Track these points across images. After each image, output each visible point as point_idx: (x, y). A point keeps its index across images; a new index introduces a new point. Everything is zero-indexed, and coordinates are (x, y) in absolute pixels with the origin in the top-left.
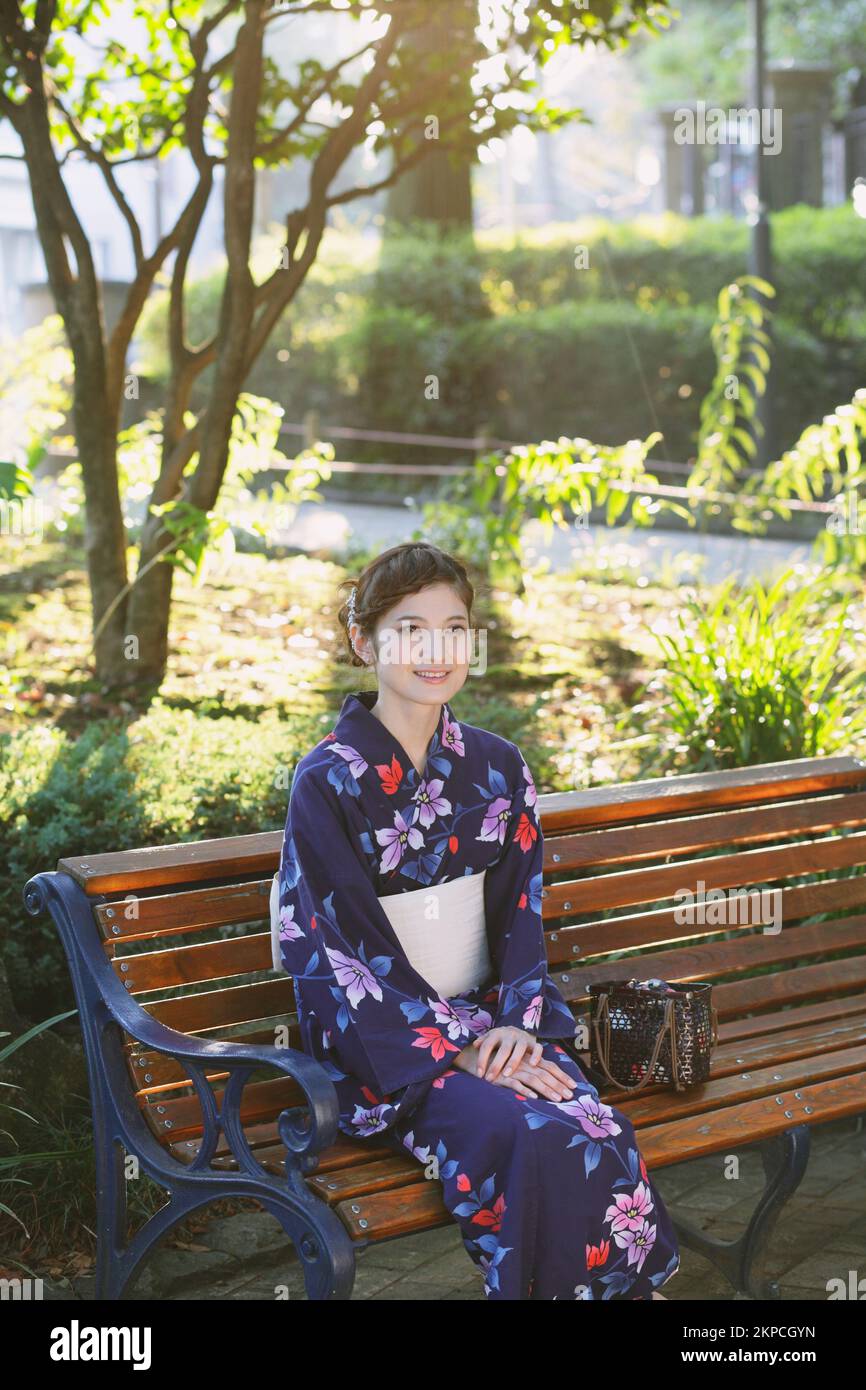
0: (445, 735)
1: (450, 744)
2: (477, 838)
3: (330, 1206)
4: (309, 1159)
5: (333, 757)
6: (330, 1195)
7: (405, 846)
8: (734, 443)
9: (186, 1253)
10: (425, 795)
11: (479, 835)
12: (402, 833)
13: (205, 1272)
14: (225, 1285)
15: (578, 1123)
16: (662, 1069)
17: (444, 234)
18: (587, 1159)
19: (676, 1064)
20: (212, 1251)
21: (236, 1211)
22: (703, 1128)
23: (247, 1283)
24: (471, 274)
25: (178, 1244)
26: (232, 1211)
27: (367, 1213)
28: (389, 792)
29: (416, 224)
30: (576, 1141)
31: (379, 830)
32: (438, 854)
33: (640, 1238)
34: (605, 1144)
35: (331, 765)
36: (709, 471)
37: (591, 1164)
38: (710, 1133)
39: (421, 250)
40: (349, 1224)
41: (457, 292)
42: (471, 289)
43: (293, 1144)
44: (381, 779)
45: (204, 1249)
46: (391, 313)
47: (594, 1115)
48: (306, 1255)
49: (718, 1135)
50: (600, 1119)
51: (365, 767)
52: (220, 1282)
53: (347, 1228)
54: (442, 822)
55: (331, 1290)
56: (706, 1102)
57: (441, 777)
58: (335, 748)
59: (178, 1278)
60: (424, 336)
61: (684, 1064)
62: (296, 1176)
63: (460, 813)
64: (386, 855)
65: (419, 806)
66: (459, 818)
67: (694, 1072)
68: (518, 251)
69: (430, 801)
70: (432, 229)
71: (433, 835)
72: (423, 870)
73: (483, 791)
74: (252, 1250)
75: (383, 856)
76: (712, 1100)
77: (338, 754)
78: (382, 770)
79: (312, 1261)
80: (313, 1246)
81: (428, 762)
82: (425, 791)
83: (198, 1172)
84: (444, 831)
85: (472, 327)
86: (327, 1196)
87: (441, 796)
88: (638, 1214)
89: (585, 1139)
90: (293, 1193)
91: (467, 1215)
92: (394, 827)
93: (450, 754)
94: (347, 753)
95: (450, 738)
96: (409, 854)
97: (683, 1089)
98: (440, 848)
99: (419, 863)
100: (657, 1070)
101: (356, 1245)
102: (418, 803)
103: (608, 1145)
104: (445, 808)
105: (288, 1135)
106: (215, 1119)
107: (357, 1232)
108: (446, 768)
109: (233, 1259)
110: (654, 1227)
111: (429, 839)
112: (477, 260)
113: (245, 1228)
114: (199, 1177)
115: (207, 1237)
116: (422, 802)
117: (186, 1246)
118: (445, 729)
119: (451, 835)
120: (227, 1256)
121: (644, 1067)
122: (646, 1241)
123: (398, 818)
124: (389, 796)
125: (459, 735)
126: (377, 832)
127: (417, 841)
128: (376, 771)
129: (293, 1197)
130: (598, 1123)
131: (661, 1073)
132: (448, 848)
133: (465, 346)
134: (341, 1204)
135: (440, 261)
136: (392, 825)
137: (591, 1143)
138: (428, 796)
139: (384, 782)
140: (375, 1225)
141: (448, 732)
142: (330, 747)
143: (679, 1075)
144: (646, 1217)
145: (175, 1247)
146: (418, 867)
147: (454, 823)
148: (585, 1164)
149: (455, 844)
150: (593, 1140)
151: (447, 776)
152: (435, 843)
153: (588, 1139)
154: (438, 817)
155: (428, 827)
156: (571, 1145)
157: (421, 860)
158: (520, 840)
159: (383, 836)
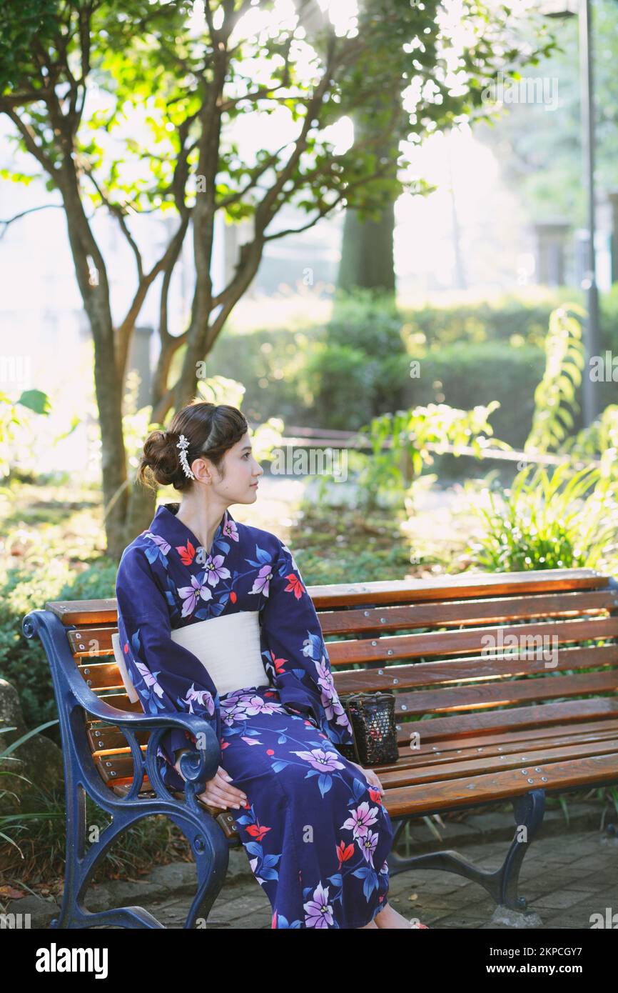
0: (225, 528)
1: (229, 534)
2: (250, 593)
3: (213, 817)
4: (199, 785)
5: (150, 541)
7: (198, 599)
8: (559, 419)
9: (134, 885)
10: (211, 565)
11: (251, 590)
12: (197, 590)
13: (146, 896)
14: (158, 904)
15: (310, 764)
17: (375, 298)
18: (321, 786)
20: (151, 884)
21: (171, 861)
22: (470, 785)
23: (174, 904)
24: (393, 325)
25: (129, 879)
26: (168, 862)
28: (186, 564)
29: (356, 291)
30: (310, 774)
31: (180, 588)
32: (223, 604)
33: (367, 842)
34: (333, 775)
35: (148, 547)
36: (540, 438)
37: (324, 788)
38: (475, 789)
39: (358, 309)
40: (224, 827)
41: (383, 338)
42: (394, 336)
43: (189, 775)
44: (180, 555)
45: (146, 882)
46: (336, 349)
47: (321, 759)
48: (196, 849)
49: (481, 790)
50: (327, 761)
51: (169, 548)
52: (155, 903)
53: (224, 831)
54: (224, 583)
57: (223, 554)
58: (151, 537)
59: (127, 898)
60: (357, 366)
62: (191, 796)
63: (236, 577)
64: (186, 605)
65: (208, 572)
66: (237, 579)
68: (427, 310)
69: (215, 569)
70: (367, 295)
71: (218, 591)
72: (211, 614)
73: (251, 563)
74: (177, 884)
75: (183, 605)
77: (152, 540)
78: (180, 549)
79: (201, 853)
80: (202, 843)
81: (214, 545)
82: (212, 563)
83: (130, 800)
84: (227, 589)
85: (392, 360)
87: (223, 566)
88: (362, 824)
89: (317, 773)
90: (189, 808)
91: (244, 824)
92: (191, 585)
93: (229, 540)
94: (159, 540)
95: (229, 530)
96: (201, 604)
98: (224, 600)
99: (208, 609)
102: (207, 570)
103: (336, 775)
104: (226, 574)
105: (186, 770)
106: (141, 764)
107: (230, 833)
108: (226, 548)
109: (165, 889)
110: (376, 835)
111: (216, 594)
112: (397, 317)
113: (175, 871)
114: (131, 803)
115: (149, 877)
116: (210, 570)
117: (134, 881)
118: (226, 525)
119: (231, 591)
120: (161, 887)
122: (371, 843)
123: (194, 580)
124: (186, 566)
125: (235, 529)
126: (178, 589)
127: (207, 595)
128: (177, 551)
130: (325, 763)
132: (229, 599)
133: (386, 374)
134: (220, 815)
135: (371, 316)
136: (189, 585)
137: (322, 775)
138: (214, 566)
139: (182, 557)
141: (228, 527)
142: (147, 537)
144: (370, 827)
145: (127, 881)
146: (207, 612)
147: (233, 583)
148: (320, 788)
149: (234, 597)
150: (323, 773)
151: (227, 553)
152: (220, 596)
153: (319, 773)
154: (221, 580)
155: (214, 586)
156: (307, 777)
157: (210, 608)
158: (293, 591)
159: (183, 592)
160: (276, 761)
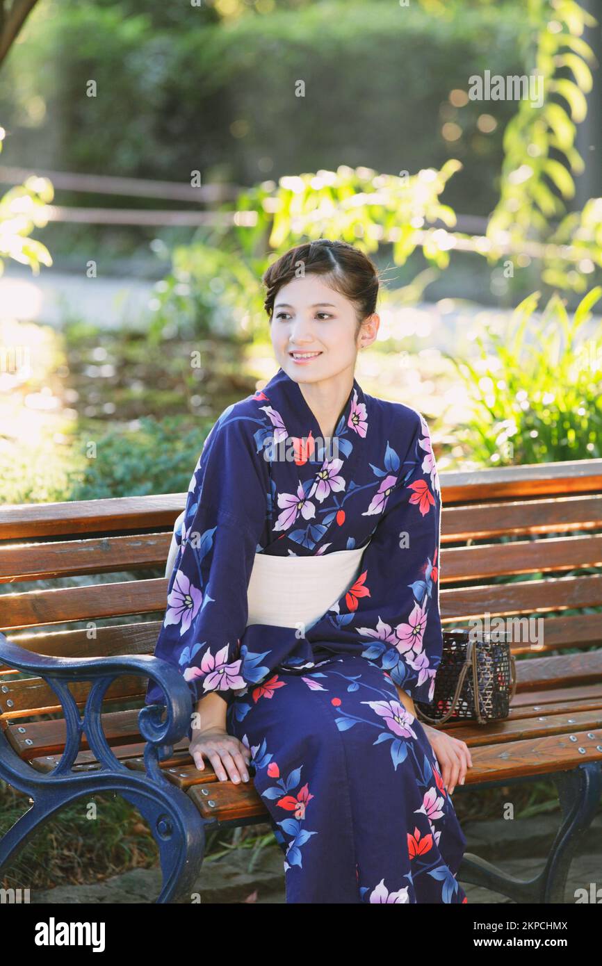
0: (351, 416)
1: (354, 425)
2: (364, 514)
3: (183, 790)
4: (165, 748)
5: (265, 419)
6: (183, 782)
7: (298, 514)
10: (325, 473)
11: (366, 511)
12: (300, 502)
15: (385, 723)
16: (465, 704)
18: (394, 754)
19: (478, 699)
22: (503, 755)
27: (215, 796)
30: (382, 738)
31: (281, 493)
32: (326, 525)
34: (407, 743)
35: (262, 427)
37: (398, 758)
38: (509, 760)
40: (199, 803)
43: (151, 735)
48: (160, 833)
49: (517, 761)
51: (285, 435)
53: (198, 808)
54: (334, 497)
55: (184, 861)
56: (506, 735)
58: (268, 410)
61: (485, 700)
62: (152, 764)
63: (352, 490)
64: (282, 516)
65: (318, 482)
66: (350, 495)
67: (494, 707)
69: (328, 478)
71: (324, 508)
72: (310, 537)
73: (377, 471)
75: (279, 517)
76: (511, 734)
77: (268, 418)
79: (167, 839)
80: (168, 825)
83: (60, 776)
84: (336, 506)
86: (180, 782)
87: (339, 474)
89: (391, 736)
90: (151, 780)
92: (295, 494)
93: (353, 436)
94: (275, 418)
95: (356, 419)
96: (300, 523)
97: (484, 722)
98: (328, 520)
99: (307, 531)
100: (461, 706)
101: (206, 822)
102: (319, 479)
103: (409, 745)
104: (340, 485)
105: (147, 730)
106: (78, 725)
107: (206, 810)
111: (320, 511)
114: (63, 779)
116: (322, 479)
118: (352, 410)
119: (340, 509)
121: (449, 703)
123: (300, 489)
124: (297, 467)
125: (364, 416)
126: (279, 494)
127: (309, 512)
129: (151, 783)
131: (464, 708)
132: (335, 520)
134: (192, 787)
136: (294, 492)
137: (397, 740)
138: (328, 474)
140: (222, 806)
141: (354, 413)
142: (264, 408)
143: (481, 709)
146: (305, 534)
147: (345, 499)
148: (393, 758)
149: (341, 518)
150: (399, 737)
151: (347, 456)
152: (325, 515)
153: (392, 737)
154: (332, 493)
155: (321, 501)
156: (377, 742)
157: (310, 529)
158: (419, 505)
159: (283, 499)
160: (341, 716)
